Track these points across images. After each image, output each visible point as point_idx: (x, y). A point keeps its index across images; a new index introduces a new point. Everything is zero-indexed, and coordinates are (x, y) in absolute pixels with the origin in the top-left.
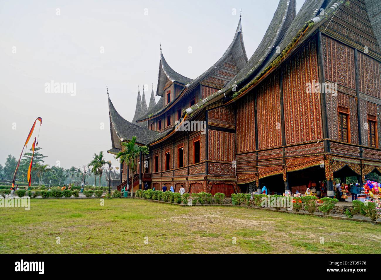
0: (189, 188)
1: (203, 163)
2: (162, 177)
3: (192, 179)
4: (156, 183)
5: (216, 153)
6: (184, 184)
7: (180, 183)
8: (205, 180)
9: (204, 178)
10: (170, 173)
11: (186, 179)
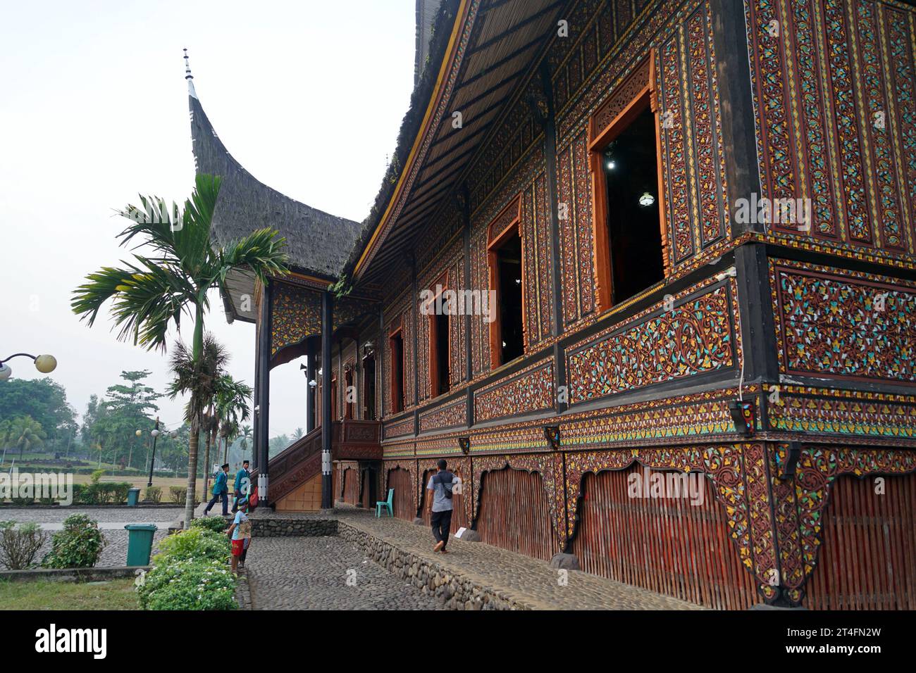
0: (572, 507)
1: (707, 271)
2: (417, 434)
3: (597, 439)
4: (398, 468)
5: (828, 176)
6: (535, 473)
7: (507, 467)
8: (749, 434)
9: (738, 418)
10: (451, 407)
11: (549, 437)
